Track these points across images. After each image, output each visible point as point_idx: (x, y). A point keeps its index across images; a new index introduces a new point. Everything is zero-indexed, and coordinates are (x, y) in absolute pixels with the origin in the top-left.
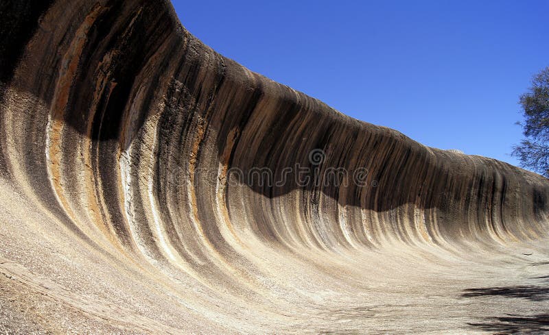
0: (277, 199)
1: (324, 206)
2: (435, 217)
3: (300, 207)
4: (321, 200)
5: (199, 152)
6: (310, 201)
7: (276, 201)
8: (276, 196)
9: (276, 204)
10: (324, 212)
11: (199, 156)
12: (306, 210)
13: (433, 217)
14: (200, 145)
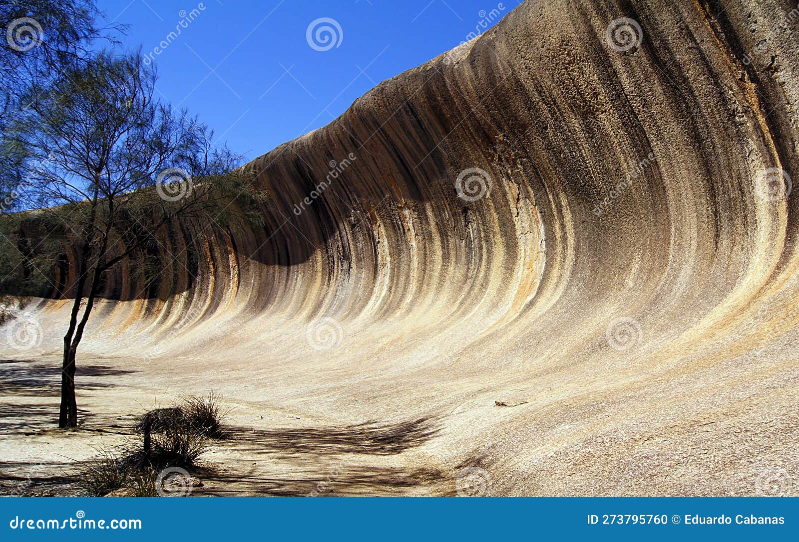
0: (296, 267)
1: (359, 260)
2: (569, 226)
3: (324, 270)
4: (353, 253)
5: (212, 256)
6: (339, 258)
7: (294, 270)
8: (294, 264)
9: (293, 272)
10: (359, 268)
11: (213, 258)
12: (331, 272)
13: (563, 227)
14: (211, 251)
